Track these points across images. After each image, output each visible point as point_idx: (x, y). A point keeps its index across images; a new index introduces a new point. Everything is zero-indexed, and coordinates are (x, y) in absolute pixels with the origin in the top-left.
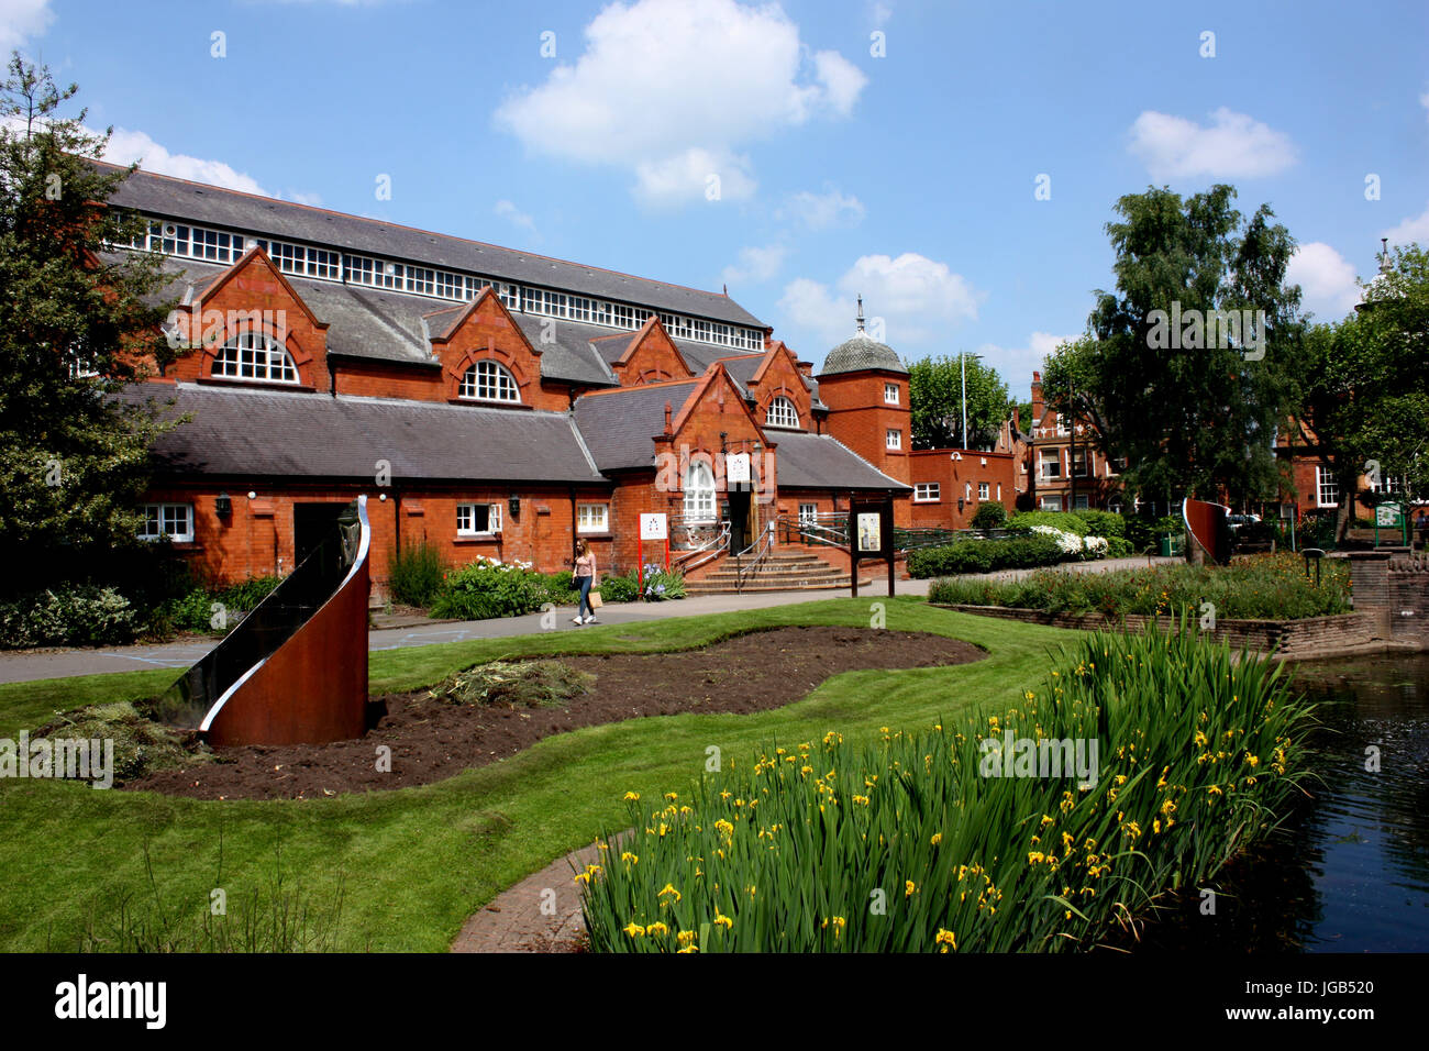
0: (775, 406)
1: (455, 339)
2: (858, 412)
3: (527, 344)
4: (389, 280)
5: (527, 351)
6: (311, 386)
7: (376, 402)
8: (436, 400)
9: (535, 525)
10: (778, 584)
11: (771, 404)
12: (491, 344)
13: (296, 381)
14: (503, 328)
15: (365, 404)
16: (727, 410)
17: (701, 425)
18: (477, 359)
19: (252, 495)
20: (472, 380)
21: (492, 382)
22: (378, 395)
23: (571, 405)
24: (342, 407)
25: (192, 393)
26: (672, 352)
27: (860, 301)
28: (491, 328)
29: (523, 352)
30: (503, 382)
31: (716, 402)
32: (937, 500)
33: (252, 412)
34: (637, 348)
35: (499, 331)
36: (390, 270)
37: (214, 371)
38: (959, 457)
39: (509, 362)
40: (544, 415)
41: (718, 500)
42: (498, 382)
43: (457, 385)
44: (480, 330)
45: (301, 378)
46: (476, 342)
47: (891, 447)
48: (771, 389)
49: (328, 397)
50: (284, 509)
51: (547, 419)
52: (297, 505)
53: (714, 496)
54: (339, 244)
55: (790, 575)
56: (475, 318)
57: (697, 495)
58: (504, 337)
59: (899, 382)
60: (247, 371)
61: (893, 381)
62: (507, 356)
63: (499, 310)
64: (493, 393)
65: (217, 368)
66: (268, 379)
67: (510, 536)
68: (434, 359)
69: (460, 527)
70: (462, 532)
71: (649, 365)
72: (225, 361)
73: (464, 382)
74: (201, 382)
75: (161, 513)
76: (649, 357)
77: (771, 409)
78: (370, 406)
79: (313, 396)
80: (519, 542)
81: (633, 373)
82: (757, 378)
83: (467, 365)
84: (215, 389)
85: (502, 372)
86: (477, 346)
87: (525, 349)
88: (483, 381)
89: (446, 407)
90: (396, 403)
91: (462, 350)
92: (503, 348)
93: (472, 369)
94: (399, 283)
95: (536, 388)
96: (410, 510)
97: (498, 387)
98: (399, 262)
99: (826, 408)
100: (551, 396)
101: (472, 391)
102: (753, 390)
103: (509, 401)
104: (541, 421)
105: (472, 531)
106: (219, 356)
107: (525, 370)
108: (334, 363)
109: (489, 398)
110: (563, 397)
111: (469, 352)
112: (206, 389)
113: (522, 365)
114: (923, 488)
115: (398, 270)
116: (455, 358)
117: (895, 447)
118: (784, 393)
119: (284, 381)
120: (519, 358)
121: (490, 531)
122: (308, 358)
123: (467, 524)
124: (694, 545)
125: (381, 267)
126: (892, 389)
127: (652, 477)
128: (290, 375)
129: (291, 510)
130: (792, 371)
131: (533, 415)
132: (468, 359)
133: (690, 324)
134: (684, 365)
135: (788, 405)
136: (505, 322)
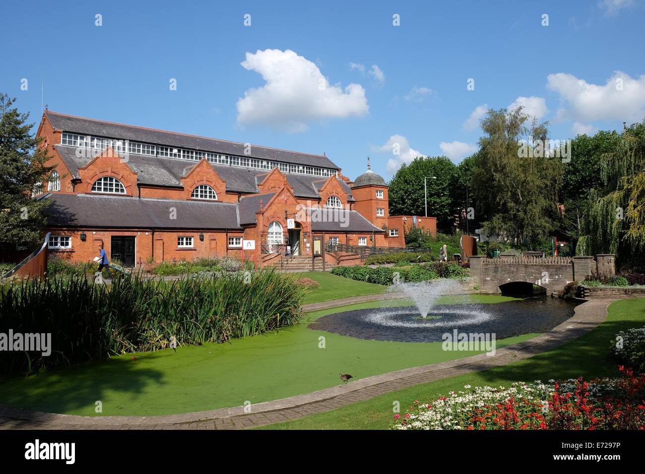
0: (330, 200)
1: (190, 177)
2: (365, 201)
3: (220, 178)
4: (175, 155)
6: (130, 195)
7: (156, 200)
8: (182, 199)
9: (210, 244)
10: (296, 266)
11: (329, 198)
12: (205, 179)
13: (125, 193)
15: (151, 201)
16: (288, 202)
17: (276, 208)
18: (198, 184)
19: (94, 232)
20: (197, 191)
21: (206, 192)
22: (158, 197)
23: (239, 199)
24: (142, 203)
25: (82, 197)
27: (368, 158)
28: (205, 173)
29: (218, 181)
30: (210, 192)
31: (283, 199)
33: (105, 204)
34: (268, 178)
35: (208, 174)
36: (175, 151)
37: (92, 190)
38: (406, 219)
39: (212, 185)
40: (226, 204)
41: (284, 235)
42: (208, 192)
43: (190, 193)
44: (200, 174)
45: (127, 192)
47: (379, 215)
48: (329, 193)
49: (138, 198)
50: (107, 238)
51: (227, 206)
52: (112, 237)
53: (282, 234)
54: (156, 142)
55: (303, 263)
56: (198, 169)
57: (274, 233)
58: (210, 176)
59: (383, 189)
60: (105, 189)
61: (380, 189)
62: (212, 183)
63: (208, 166)
64: (206, 196)
65: (93, 188)
66: (114, 192)
67: (200, 248)
68: (181, 185)
69: (179, 244)
70: (180, 246)
71: (273, 185)
72: (97, 186)
73: (194, 192)
74: (86, 193)
75: (60, 239)
76: (273, 182)
77: (329, 201)
78: (153, 201)
79: (131, 198)
80: (203, 250)
81: (266, 188)
82: (322, 189)
83: (195, 186)
84: (92, 196)
85: (210, 189)
86: (199, 179)
87: (220, 180)
88: (202, 192)
89: (185, 202)
90: (164, 201)
91: (193, 181)
92: (211, 180)
93: (197, 188)
94: (179, 156)
95: (224, 194)
96: (157, 239)
97: (208, 194)
98: (180, 148)
99: (354, 200)
100: (230, 197)
101: (197, 196)
102: (320, 193)
103: (212, 199)
104: (224, 206)
105: (185, 246)
106: (95, 184)
107: (219, 188)
108: (140, 185)
109: (204, 199)
110: (235, 197)
111: (196, 182)
112: (88, 196)
113: (218, 186)
114: (392, 231)
115: (179, 151)
116: (189, 184)
117: (381, 215)
118: (334, 194)
119: (120, 193)
120: (217, 184)
121: (192, 246)
122: (129, 184)
123: (182, 244)
124: (271, 252)
125: (171, 150)
126: (380, 192)
127: (255, 227)
128: (122, 191)
129: (110, 238)
130: (339, 186)
131: (222, 204)
132: (195, 184)
133: (304, 168)
135: (337, 199)
136: (211, 171)
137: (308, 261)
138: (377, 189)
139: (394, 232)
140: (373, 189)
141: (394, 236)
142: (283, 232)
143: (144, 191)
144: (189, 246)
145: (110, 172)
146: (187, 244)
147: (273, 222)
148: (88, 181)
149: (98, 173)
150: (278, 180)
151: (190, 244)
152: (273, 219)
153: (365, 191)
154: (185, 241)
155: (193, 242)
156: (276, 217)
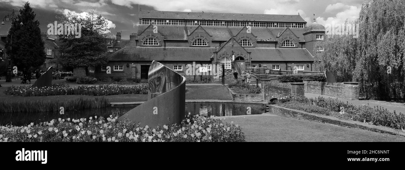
0: (286, 42)
1: (192, 35)
2: (310, 42)
3: (209, 34)
4: (196, 24)
5: (209, 36)
6: (161, 45)
7: (173, 48)
8: (187, 47)
12: (200, 35)
13: (159, 45)
14: (203, 32)
16: (234, 46)
17: (226, 50)
19: (133, 64)
20: (196, 42)
21: (201, 42)
22: (174, 46)
23: (220, 46)
24: (165, 49)
25: (139, 48)
28: (200, 32)
30: (203, 42)
31: (231, 44)
34: (239, 33)
36: (196, 22)
37: (144, 44)
39: (204, 39)
43: (192, 44)
44: (197, 33)
47: (320, 50)
48: (284, 38)
49: (164, 47)
50: (139, 67)
51: (212, 49)
52: (141, 66)
54: (186, 19)
56: (196, 31)
57: (225, 64)
58: (203, 34)
59: (323, 34)
60: (149, 44)
61: (320, 34)
63: (202, 29)
64: (201, 44)
66: (153, 45)
67: (185, 71)
68: (187, 39)
69: (175, 69)
71: (243, 36)
73: (194, 42)
74: (140, 46)
75: (119, 66)
77: (284, 43)
79: (160, 47)
81: (238, 38)
83: (194, 40)
84: (142, 47)
86: (196, 36)
88: (198, 42)
89: (189, 47)
90: (178, 47)
92: (203, 36)
93: (196, 40)
94: (198, 24)
95: (211, 43)
98: (198, 21)
99: (305, 41)
100: (215, 44)
101: (196, 44)
102: (277, 39)
103: (205, 46)
106: (145, 42)
108: (165, 41)
109: (200, 46)
110: (218, 44)
111: (195, 37)
112: (141, 47)
113: (207, 39)
116: (192, 38)
118: (288, 39)
119: (156, 45)
120: (207, 37)
121: (182, 70)
122: (160, 41)
125: (194, 22)
126: (321, 36)
127: (213, 60)
128: (157, 44)
129: (140, 66)
130: (292, 33)
131: (209, 48)
132: (194, 38)
133: (277, 24)
134: (253, 35)
135: (291, 42)
136: (203, 31)
138: (317, 34)
140: (315, 35)
142: (231, 63)
143: (167, 44)
144: (180, 70)
145: (151, 36)
146: (179, 69)
147: (224, 57)
148: (141, 40)
149: (146, 36)
151: (181, 69)
152: (224, 56)
153: (309, 36)
154: (178, 68)
155: (182, 68)
156: (226, 54)
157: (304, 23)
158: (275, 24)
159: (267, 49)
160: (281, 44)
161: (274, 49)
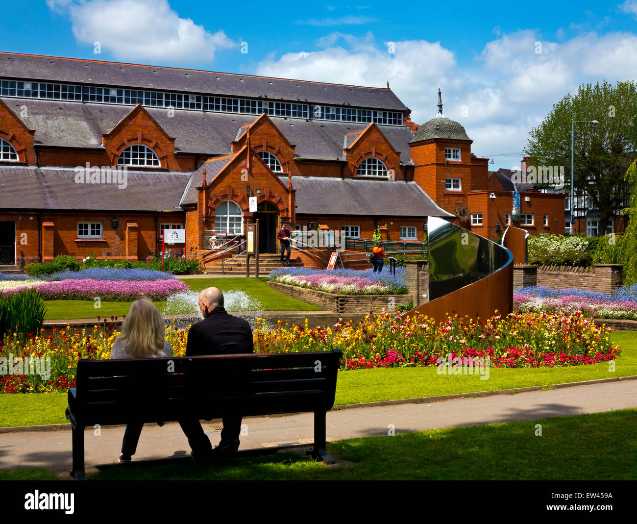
0: (367, 164)
1: (116, 134)
2: (428, 167)
3: (165, 134)
4: (113, 99)
5: (165, 138)
6: (26, 162)
9: (128, 234)
11: (364, 162)
12: (139, 135)
13: (18, 160)
14: (148, 127)
15: (54, 171)
17: (231, 180)
20: (127, 155)
21: (142, 156)
22: (65, 165)
23: (196, 167)
26: (276, 133)
27: (440, 93)
28: (140, 127)
29: (163, 139)
30: (149, 156)
31: (244, 166)
32: (481, 224)
36: (114, 93)
38: (494, 197)
39: (152, 145)
40: (175, 173)
41: (245, 222)
42: (145, 156)
45: (20, 158)
46: (129, 135)
47: (451, 189)
48: (363, 153)
49: (35, 168)
53: (243, 220)
57: (229, 220)
58: (149, 131)
59: (461, 146)
61: (455, 145)
62: (152, 142)
63: (145, 116)
64: (142, 162)
66: (1, 159)
67: (112, 239)
68: (102, 146)
69: (81, 233)
70: (82, 236)
73: (122, 157)
76: (257, 138)
77: (364, 167)
78: (57, 171)
79: (25, 167)
80: (118, 243)
83: (124, 148)
85: (148, 151)
86: (131, 137)
87: (163, 137)
88: (135, 155)
91: (120, 140)
92: (148, 137)
93: (129, 149)
94: (120, 99)
95: (171, 159)
97: (145, 159)
98: (119, 89)
99: (413, 164)
100: (182, 163)
101: (128, 161)
102: (346, 154)
103: (153, 166)
104: (170, 177)
105: (90, 237)
107: (164, 149)
109: (138, 165)
110: (190, 163)
111: (125, 141)
113: (161, 146)
114: (474, 216)
115: (120, 93)
116: (116, 144)
117: (456, 190)
118: (373, 155)
119: (10, 160)
120: (159, 142)
121: (101, 237)
122: (24, 147)
123: (86, 233)
124: (215, 247)
125: (107, 92)
126: (455, 151)
127: (196, 209)
128: (14, 157)
130: (383, 141)
131: (167, 173)
132: (124, 144)
133: (338, 111)
134: (286, 141)
135: (380, 163)
136: (151, 123)
137: (268, 262)
138: (447, 145)
139: (478, 218)
141: (478, 224)
142: (245, 218)
143: (44, 157)
144: (95, 237)
146: (93, 233)
147: (227, 203)
150: (267, 134)
151: (98, 233)
152: (225, 200)
153: (427, 150)
154: (89, 229)
155: (101, 229)
156: (230, 195)
157: (403, 111)
158: (332, 112)
159: (321, 183)
160: (356, 170)
161: (338, 182)
